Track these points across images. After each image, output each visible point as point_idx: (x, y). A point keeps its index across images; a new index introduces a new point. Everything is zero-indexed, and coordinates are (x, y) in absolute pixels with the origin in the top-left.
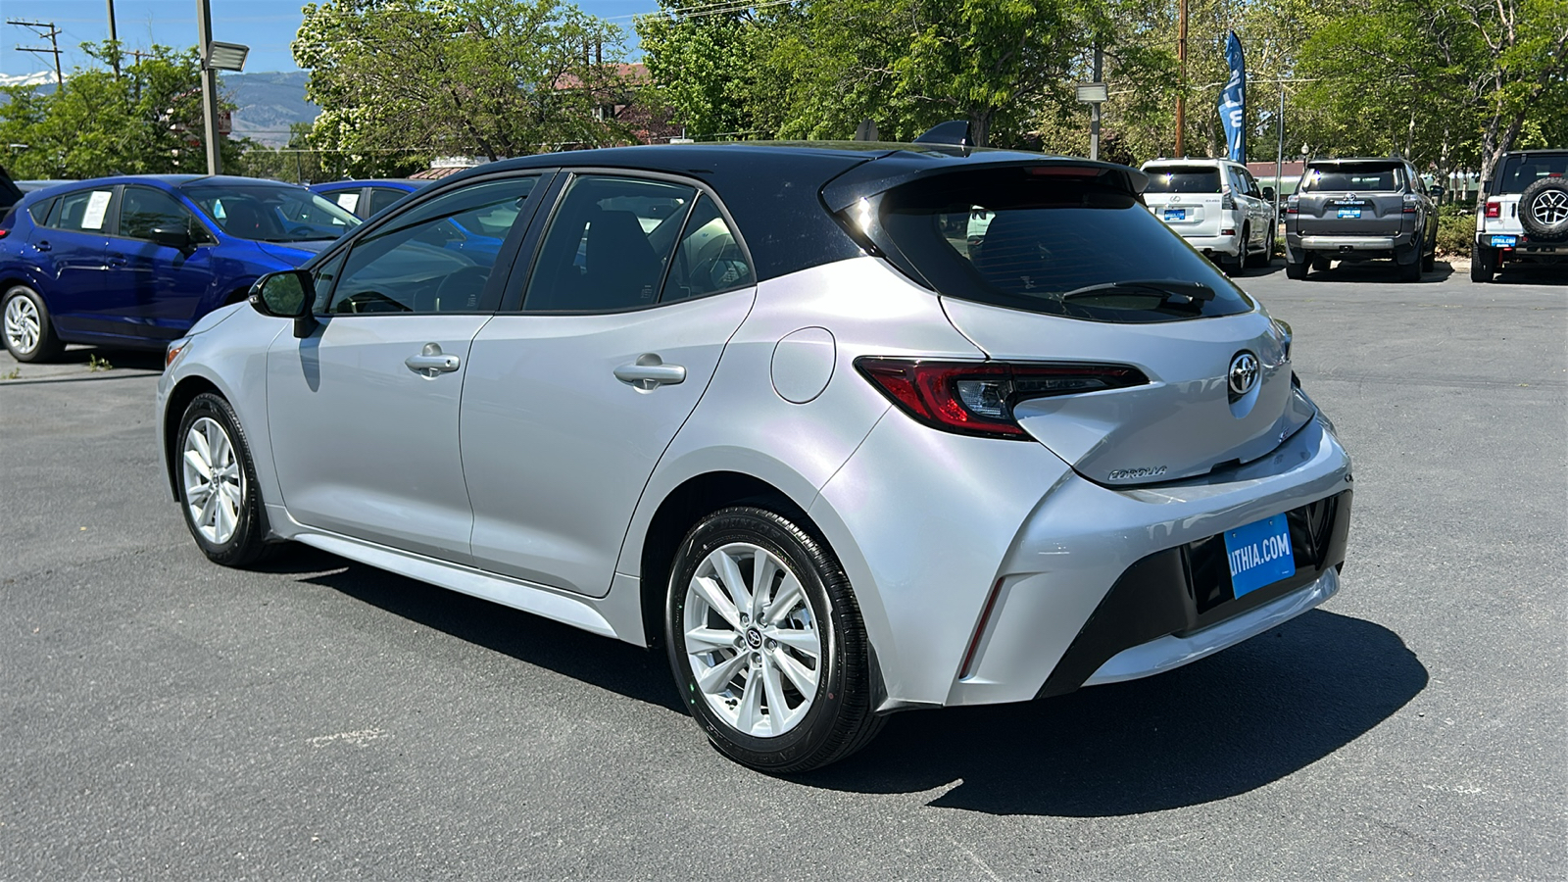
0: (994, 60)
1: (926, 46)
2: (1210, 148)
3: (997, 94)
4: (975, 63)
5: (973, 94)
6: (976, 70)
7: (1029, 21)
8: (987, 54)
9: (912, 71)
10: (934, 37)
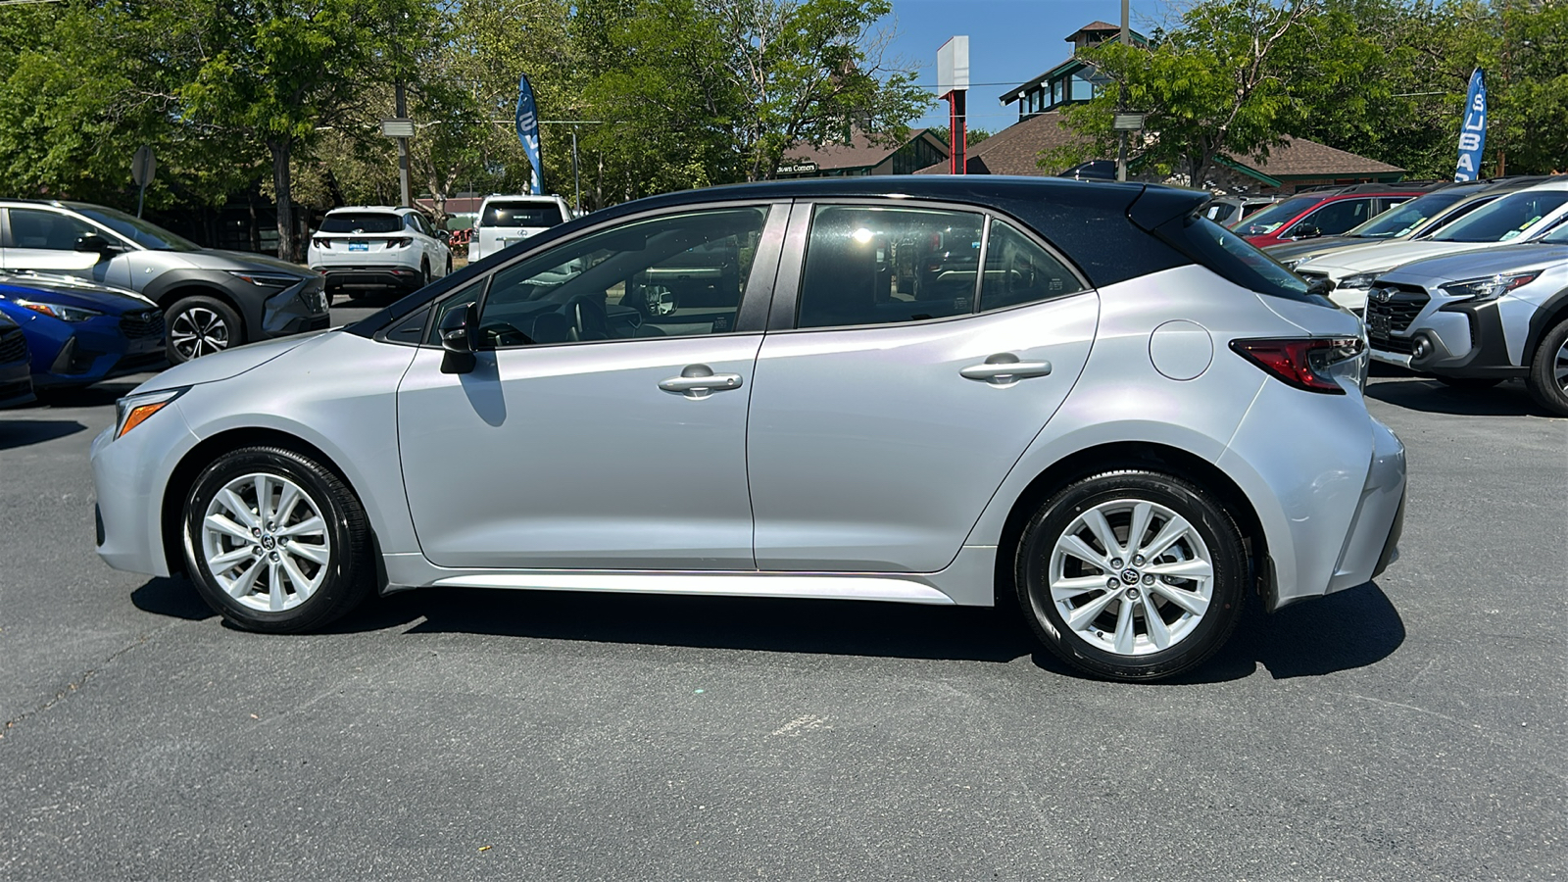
0: (292, 91)
1: (218, 72)
2: (433, 184)
3: (300, 125)
4: (271, 92)
5: (273, 125)
6: (273, 100)
7: (328, 53)
8: (283, 84)
9: (203, 99)
10: (227, 64)
